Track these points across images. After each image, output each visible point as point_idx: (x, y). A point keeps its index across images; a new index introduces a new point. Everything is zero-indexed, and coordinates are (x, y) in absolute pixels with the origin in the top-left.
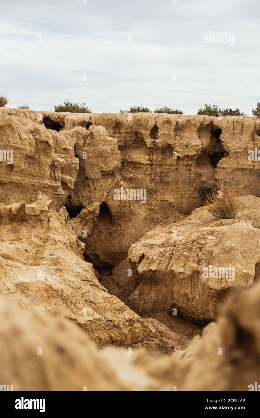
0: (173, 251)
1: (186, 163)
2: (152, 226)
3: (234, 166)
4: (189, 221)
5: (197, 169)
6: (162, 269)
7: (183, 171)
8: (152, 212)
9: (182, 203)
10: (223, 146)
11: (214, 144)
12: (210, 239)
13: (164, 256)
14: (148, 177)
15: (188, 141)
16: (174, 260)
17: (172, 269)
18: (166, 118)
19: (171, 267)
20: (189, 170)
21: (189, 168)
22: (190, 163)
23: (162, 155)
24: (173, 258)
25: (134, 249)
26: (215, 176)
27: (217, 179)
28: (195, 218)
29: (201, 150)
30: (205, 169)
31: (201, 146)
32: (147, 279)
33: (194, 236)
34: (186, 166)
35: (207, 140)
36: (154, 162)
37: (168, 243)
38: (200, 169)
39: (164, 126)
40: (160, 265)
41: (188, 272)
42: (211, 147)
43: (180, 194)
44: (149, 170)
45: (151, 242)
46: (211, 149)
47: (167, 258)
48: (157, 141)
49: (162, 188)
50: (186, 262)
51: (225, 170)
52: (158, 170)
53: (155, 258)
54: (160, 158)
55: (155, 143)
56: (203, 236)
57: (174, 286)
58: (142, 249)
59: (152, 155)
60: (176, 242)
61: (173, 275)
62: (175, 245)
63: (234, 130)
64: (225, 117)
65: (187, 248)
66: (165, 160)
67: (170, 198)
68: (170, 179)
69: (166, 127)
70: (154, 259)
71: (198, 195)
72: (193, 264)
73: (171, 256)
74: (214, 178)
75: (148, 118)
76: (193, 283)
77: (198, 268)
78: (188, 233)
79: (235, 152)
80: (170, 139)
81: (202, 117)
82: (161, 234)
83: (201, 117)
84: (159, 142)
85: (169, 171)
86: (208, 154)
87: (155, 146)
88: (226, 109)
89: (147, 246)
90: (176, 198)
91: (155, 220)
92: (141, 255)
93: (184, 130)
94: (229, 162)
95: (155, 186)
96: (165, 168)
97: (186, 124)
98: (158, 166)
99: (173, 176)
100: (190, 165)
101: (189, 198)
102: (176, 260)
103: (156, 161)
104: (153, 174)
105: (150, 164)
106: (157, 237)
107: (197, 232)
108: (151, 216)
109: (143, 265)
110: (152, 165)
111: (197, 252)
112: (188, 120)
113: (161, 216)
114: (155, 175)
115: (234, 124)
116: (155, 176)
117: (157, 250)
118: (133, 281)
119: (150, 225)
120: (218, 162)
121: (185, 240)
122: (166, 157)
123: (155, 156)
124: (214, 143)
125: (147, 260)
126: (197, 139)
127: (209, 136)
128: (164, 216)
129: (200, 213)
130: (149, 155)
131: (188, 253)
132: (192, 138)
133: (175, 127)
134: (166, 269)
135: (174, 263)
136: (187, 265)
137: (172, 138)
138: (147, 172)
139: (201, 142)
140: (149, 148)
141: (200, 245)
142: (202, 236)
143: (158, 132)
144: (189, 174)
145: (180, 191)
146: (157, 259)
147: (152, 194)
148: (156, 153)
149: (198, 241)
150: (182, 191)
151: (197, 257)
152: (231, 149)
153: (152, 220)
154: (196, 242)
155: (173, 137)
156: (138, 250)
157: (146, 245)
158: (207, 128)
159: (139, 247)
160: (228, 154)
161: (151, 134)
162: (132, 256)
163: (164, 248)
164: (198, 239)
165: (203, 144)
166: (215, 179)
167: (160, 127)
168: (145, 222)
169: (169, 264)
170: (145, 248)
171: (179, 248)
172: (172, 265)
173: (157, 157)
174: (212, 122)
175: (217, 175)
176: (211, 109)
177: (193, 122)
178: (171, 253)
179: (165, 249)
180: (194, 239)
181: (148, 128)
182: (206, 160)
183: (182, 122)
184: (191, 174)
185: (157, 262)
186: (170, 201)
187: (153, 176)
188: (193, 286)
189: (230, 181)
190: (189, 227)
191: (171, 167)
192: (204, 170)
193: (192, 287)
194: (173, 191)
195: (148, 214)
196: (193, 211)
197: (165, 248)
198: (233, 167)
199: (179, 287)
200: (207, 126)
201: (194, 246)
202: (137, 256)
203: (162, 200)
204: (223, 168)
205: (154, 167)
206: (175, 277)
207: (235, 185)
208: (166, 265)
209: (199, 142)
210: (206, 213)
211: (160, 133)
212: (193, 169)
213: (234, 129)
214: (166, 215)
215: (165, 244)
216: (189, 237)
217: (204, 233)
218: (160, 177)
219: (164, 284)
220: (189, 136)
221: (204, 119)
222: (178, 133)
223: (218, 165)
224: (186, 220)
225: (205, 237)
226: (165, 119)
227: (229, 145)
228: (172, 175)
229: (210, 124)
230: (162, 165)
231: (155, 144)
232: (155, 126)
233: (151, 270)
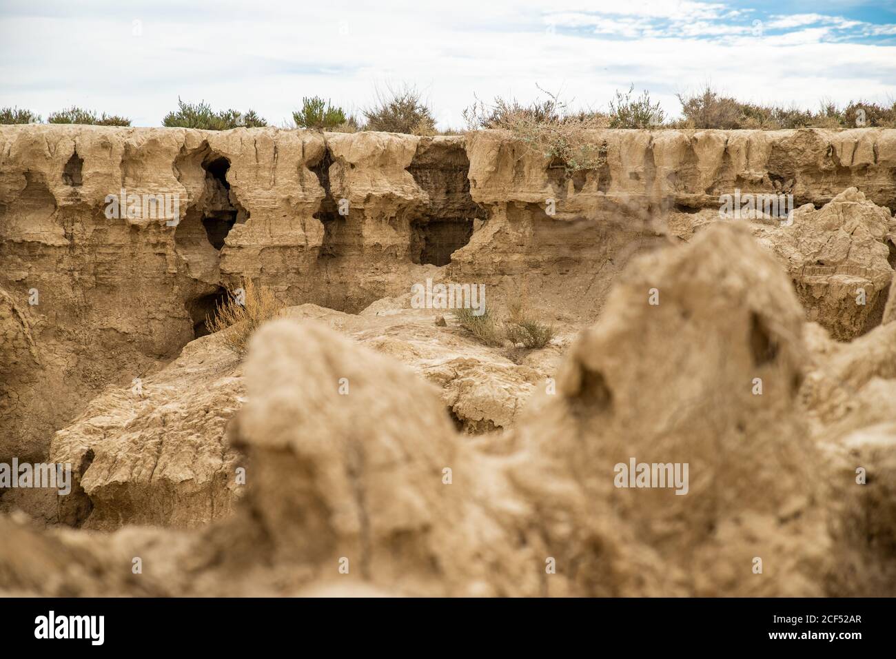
0: (162, 436)
1: (153, 240)
2: (85, 390)
3: (263, 242)
4: (180, 371)
5: (180, 252)
6: (140, 478)
7: (146, 259)
8: (82, 357)
9: (151, 332)
10: (235, 197)
11: (212, 194)
12: (241, 402)
13: (141, 449)
14: (66, 277)
15: (156, 188)
16: (166, 456)
17: (165, 475)
18: (101, 136)
19: (161, 471)
20: (160, 254)
21: (162, 251)
22: (162, 240)
23: (96, 224)
24: (164, 452)
25: (66, 441)
26: (222, 266)
27: (228, 273)
28: (191, 362)
29: (186, 207)
30: (196, 252)
31: (186, 200)
32: (107, 504)
33: (206, 399)
34: (155, 246)
35: (197, 186)
36: (77, 241)
37: (147, 419)
38: (185, 251)
39: (97, 154)
40: (136, 470)
41: (203, 479)
42: (207, 199)
43: (143, 311)
44: (66, 259)
45: (103, 422)
46: (206, 204)
47: (149, 453)
48: (82, 191)
49: (100, 301)
50: (194, 456)
51: (245, 250)
52: (87, 258)
53: (121, 455)
54: (92, 231)
55: (76, 196)
56: (227, 397)
57: (170, 513)
58: (85, 440)
59: (70, 224)
60: (166, 415)
61: (168, 489)
62: (164, 423)
63: (257, 159)
64: (235, 132)
65: (194, 426)
66: (103, 235)
67: (122, 322)
68: (118, 279)
69: (101, 158)
70: (119, 457)
71: (187, 312)
72: (212, 459)
73: (158, 448)
74: (218, 271)
75: (57, 138)
76: (215, 501)
77: (225, 466)
78: (188, 394)
79: (263, 209)
80: (113, 184)
81: (182, 133)
82: (122, 402)
83: (179, 133)
84: (88, 193)
85: (116, 260)
86: (200, 217)
87: (78, 203)
88: (226, 111)
89: (95, 432)
90: (136, 322)
91: (93, 376)
92: (84, 453)
93: (144, 162)
94: (252, 232)
95: (84, 296)
96: (104, 255)
97: (149, 148)
98: (87, 250)
99: (124, 272)
100: (164, 245)
101: (165, 320)
102: (172, 455)
103: (81, 239)
104: (78, 269)
105: (67, 246)
106: (115, 411)
107: (210, 390)
108: (81, 367)
109: (94, 473)
110: (72, 247)
111: (218, 433)
112: (153, 140)
113: (106, 366)
114: (82, 271)
115: (258, 145)
116: (81, 274)
117: (124, 438)
118: (67, 515)
119: (80, 387)
120: (226, 234)
121: (185, 411)
122: (106, 227)
123: (78, 225)
124: (211, 190)
125: (102, 463)
126: (175, 184)
127: (200, 175)
128: (112, 366)
129: (201, 352)
130: (62, 224)
131: (198, 437)
132: (163, 181)
133: (122, 157)
134: (151, 478)
135: (169, 461)
136: (199, 462)
137: (117, 182)
138: (61, 266)
139: (185, 189)
140: (63, 208)
141: (221, 417)
142: (224, 398)
143: (84, 168)
144: (161, 266)
145: (145, 304)
146: (128, 456)
147: (77, 316)
148: (79, 219)
149: (216, 408)
150: (148, 304)
151: (219, 444)
152: (254, 202)
153: (85, 377)
154: (212, 412)
155: (120, 180)
156: (77, 443)
157: (92, 431)
158: (194, 157)
159: (76, 436)
160: (248, 215)
161: (65, 175)
162: (63, 457)
163: (139, 432)
164: (215, 404)
165: (190, 195)
166: (222, 272)
167: (86, 158)
168: (68, 383)
169: (156, 466)
170: (91, 436)
171: (175, 428)
172: (165, 467)
173: (84, 230)
174: (206, 144)
175: (226, 263)
176: (195, 113)
177: (165, 145)
178: (157, 440)
179: (143, 433)
180: (208, 404)
181: (58, 161)
182: (198, 231)
183: (139, 144)
184: (167, 265)
185: (128, 462)
186: (122, 331)
187: (76, 274)
188: (215, 507)
189: (257, 276)
190: (182, 383)
191: (119, 251)
192: (195, 254)
193: (213, 510)
194: (126, 305)
195: (72, 363)
196: (184, 348)
197: (143, 431)
198: (261, 243)
199: (185, 513)
200: (196, 152)
201: (209, 419)
202: (75, 456)
203: (104, 329)
204: (240, 247)
205: (78, 252)
206: (174, 492)
207: (268, 284)
208: (150, 469)
209: (182, 190)
210: (214, 351)
211: (87, 172)
212: (169, 251)
213: (259, 157)
214: (117, 362)
215: (139, 422)
216: (193, 403)
217: (227, 390)
218: (95, 274)
219: (147, 511)
220: (155, 176)
221: (188, 136)
222: (131, 171)
223: (228, 240)
224: (171, 369)
225: (231, 398)
226: (97, 139)
227: (249, 194)
228: (121, 270)
229: (201, 147)
230: (97, 246)
231: (78, 197)
232: (75, 155)
233: (116, 484)
